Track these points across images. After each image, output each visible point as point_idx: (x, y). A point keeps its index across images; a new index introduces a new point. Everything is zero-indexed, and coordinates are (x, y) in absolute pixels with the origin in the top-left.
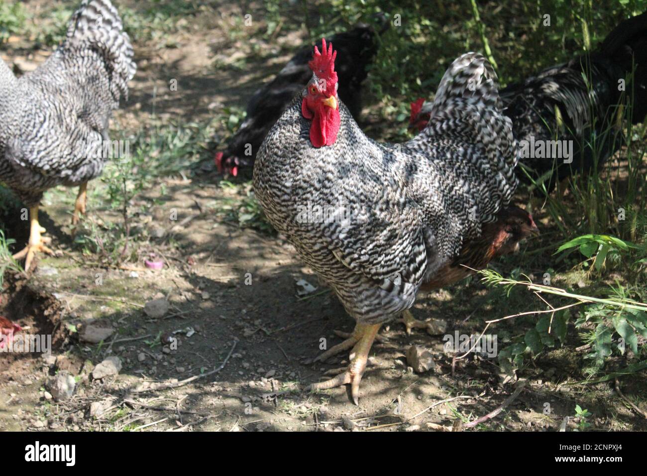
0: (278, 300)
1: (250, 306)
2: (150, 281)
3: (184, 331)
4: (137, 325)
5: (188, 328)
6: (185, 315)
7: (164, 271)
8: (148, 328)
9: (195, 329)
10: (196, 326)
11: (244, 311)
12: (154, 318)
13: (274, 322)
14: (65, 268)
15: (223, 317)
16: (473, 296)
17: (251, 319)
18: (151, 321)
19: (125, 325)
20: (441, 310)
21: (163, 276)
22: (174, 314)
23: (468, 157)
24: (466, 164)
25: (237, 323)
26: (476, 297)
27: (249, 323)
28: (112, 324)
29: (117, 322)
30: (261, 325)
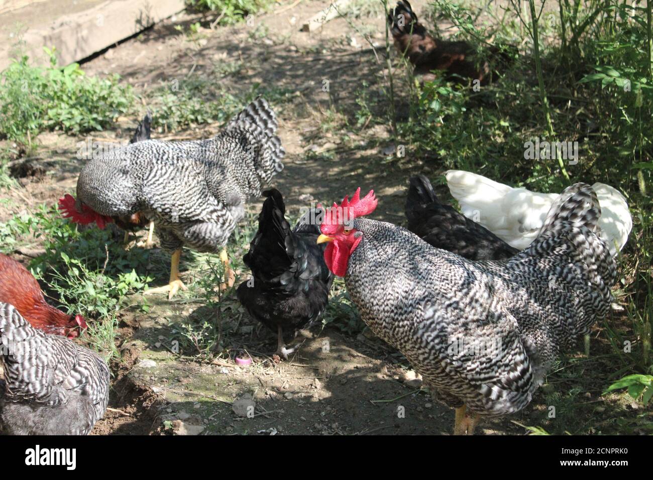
0: (354, 405)
1: (328, 408)
2: (239, 378)
3: (268, 431)
4: (226, 423)
5: (271, 429)
6: (269, 415)
7: (251, 368)
8: (235, 427)
9: (278, 430)
10: (279, 427)
11: (323, 413)
12: (241, 417)
13: (350, 426)
14: (163, 360)
15: (303, 418)
16: (533, 410)
17: (329, 422)
18: (238, 419)
19: (215, 422)
20: (503, 422)
21: (251, 374)
22: (260, 414)
23: (564, 275)
24: (561, 281)
25: (316, 425)
26: (536, 412)
27: (327, 425)
28: (203, 421)
29: (208, 419)
30: (338, 428)
